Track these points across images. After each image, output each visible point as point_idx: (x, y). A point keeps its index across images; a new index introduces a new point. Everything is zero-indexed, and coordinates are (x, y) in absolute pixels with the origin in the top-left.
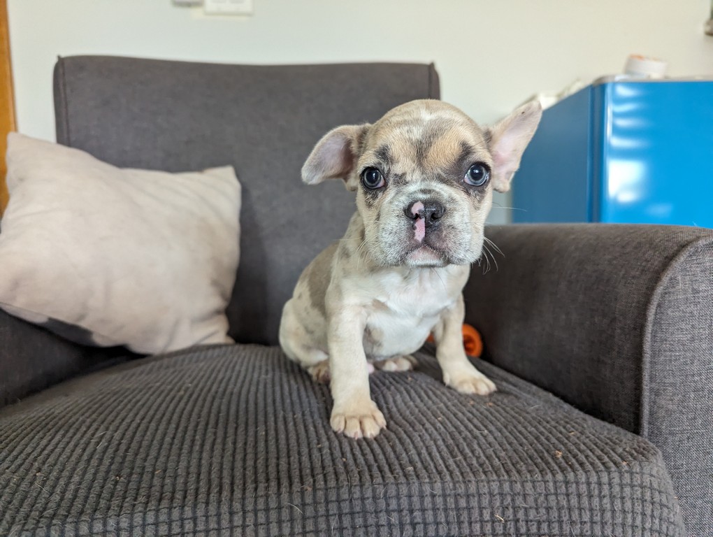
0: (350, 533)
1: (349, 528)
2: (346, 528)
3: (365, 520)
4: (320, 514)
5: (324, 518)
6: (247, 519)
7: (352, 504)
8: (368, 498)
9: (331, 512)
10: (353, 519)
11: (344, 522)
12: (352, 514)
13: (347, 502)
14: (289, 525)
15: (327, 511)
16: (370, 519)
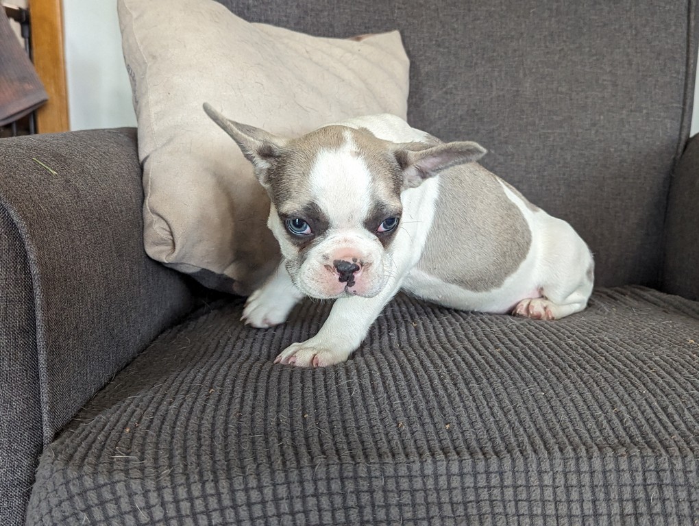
0: (673, 505)
1: (672, 499)
2: (668, 499)
3: (690, 495)
4: (637, 483)
5: (641, 488)
6: (557, 480)
7: (673, 476)
8: (691, 472)
9: (649, 482)
10: (675, 491)
11: (666, 493)
12: (675, 486)
13: (668, 472)
14: (603, 490)
15: (645, 480)
16: (695, 494)
